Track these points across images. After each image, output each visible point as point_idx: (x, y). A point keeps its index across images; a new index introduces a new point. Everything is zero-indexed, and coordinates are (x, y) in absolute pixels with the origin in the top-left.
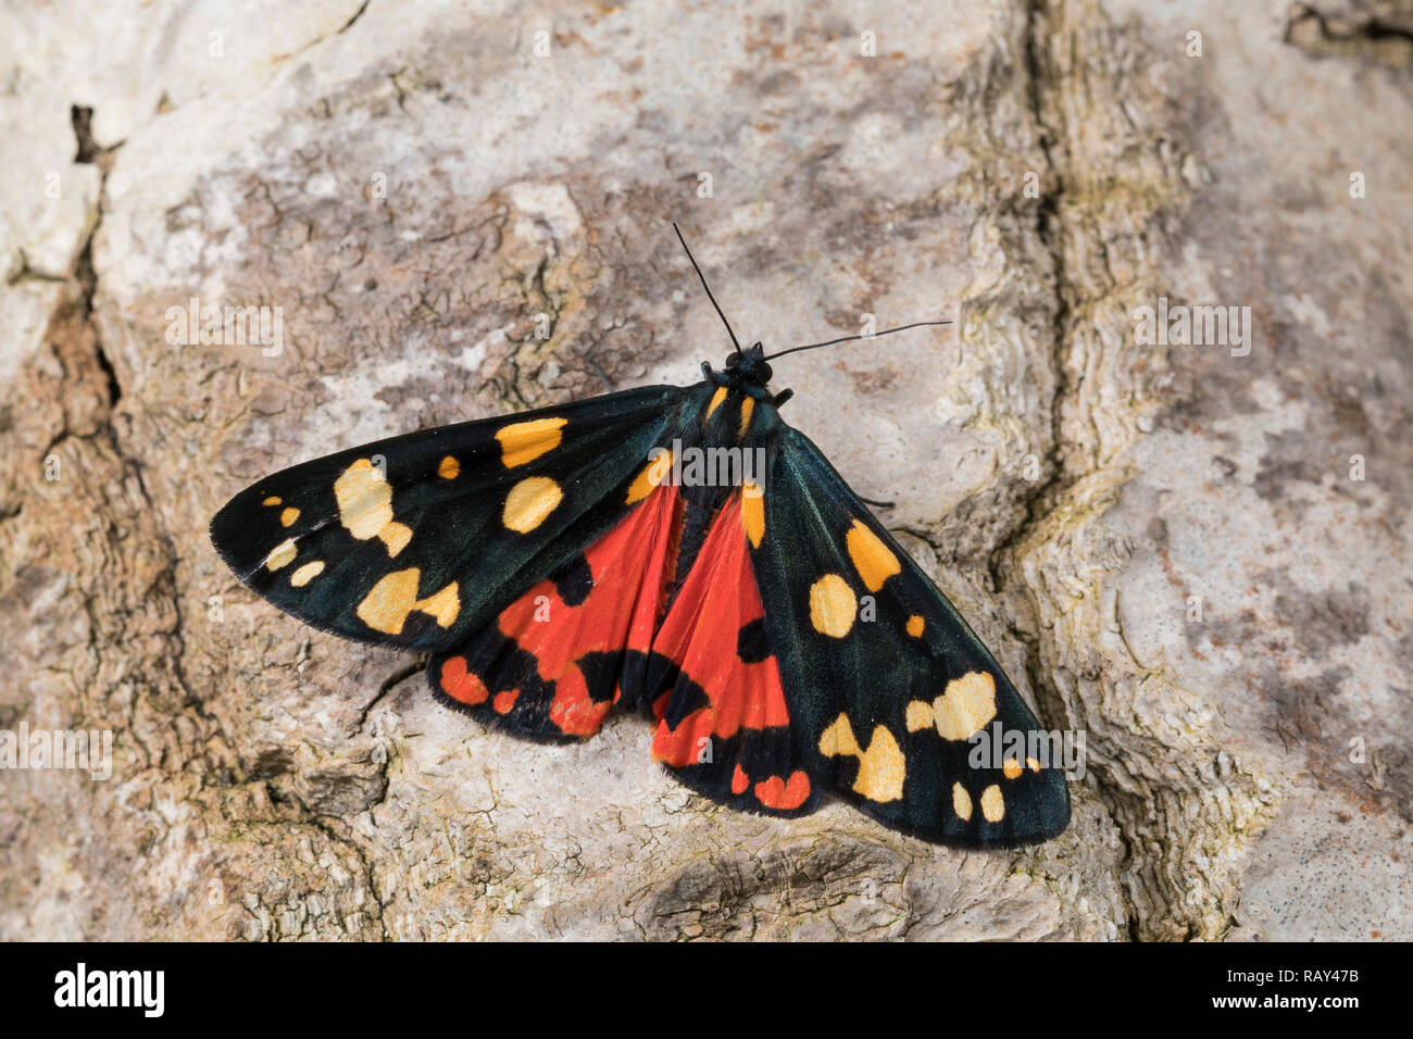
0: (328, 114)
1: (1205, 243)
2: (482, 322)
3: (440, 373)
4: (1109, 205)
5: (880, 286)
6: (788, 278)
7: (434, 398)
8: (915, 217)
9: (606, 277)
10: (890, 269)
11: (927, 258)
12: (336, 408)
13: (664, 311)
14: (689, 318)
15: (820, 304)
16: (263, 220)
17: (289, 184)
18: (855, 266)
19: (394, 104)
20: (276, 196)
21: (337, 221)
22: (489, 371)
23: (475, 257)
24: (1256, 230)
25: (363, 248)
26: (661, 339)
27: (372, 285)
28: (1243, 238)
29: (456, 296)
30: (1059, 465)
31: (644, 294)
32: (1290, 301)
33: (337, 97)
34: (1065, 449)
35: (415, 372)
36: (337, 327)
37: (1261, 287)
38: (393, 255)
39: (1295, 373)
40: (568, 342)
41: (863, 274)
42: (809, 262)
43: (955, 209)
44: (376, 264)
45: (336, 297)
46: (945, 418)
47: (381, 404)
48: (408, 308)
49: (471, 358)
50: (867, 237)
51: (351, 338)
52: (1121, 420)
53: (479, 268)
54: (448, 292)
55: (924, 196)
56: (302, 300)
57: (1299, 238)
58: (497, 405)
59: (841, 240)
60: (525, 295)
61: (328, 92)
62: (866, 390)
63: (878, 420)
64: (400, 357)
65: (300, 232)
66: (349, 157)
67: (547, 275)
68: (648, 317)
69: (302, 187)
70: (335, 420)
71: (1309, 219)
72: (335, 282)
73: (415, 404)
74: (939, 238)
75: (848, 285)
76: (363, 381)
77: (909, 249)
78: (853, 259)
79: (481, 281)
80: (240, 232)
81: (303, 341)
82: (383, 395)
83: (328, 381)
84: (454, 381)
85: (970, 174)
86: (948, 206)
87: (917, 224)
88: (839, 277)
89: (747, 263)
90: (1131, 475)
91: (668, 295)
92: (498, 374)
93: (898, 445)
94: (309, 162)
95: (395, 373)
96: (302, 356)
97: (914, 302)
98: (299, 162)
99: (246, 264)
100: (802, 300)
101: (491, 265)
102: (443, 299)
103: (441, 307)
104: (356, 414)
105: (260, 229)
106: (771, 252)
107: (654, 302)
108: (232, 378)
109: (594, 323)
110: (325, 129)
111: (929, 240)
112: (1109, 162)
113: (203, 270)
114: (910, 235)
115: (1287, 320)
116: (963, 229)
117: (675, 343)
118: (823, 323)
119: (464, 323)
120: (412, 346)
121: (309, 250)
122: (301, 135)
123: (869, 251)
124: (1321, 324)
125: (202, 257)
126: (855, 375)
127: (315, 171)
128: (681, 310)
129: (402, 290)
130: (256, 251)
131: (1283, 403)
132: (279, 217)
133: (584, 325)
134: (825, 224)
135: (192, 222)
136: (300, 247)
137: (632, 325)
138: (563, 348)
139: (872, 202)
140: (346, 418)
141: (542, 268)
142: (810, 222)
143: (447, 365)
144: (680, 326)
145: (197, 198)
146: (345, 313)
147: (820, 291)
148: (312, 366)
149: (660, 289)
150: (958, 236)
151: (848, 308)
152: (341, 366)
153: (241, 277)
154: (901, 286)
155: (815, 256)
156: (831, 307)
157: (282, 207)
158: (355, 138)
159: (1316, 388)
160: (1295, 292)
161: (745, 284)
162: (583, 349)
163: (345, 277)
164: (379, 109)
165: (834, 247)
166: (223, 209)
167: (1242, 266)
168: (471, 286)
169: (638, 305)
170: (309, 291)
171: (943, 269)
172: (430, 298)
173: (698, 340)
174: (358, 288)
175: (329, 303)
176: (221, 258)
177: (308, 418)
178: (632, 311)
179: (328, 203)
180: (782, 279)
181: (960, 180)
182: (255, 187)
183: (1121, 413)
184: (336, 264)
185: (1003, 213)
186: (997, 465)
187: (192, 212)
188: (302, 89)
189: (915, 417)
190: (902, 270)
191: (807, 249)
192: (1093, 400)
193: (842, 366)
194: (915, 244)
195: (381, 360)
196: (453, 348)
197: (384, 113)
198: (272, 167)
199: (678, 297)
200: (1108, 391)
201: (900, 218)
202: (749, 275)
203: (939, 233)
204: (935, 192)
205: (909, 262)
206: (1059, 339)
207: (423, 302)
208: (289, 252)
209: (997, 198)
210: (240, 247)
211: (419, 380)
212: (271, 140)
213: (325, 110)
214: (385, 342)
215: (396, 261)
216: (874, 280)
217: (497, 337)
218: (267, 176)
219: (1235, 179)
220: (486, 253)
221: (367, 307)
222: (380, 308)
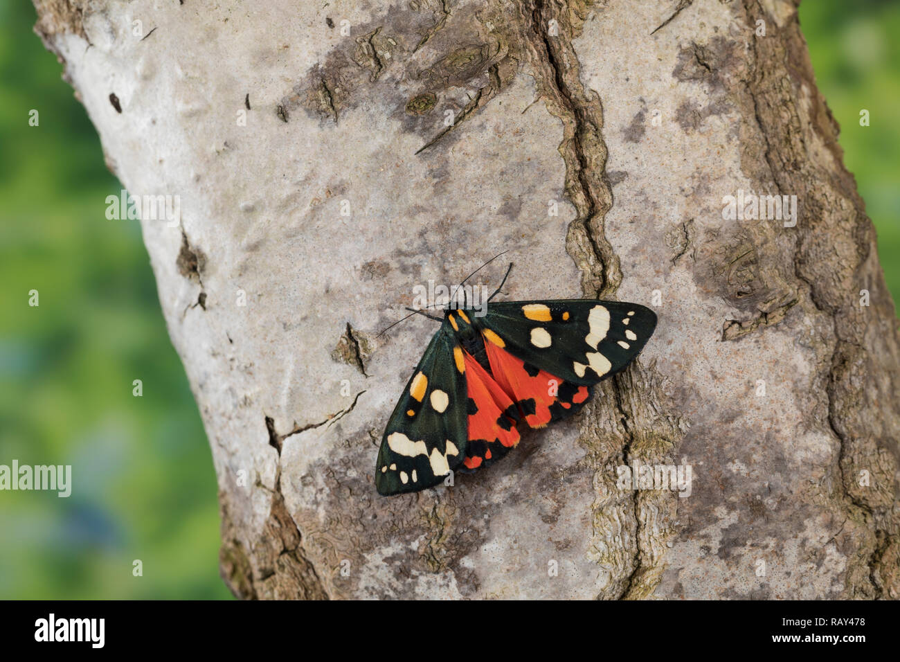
0: (350, 446)
1: (690, 454)
2: (416, 533)
3: (404, 552)
4: (648, 452)
5: (561, 504)
6: (526, 505)
7: (404, 561)
8: (571, 474)
9: (458, 514)
10: (564, 496)
11: (578, 490)
12: (370, 565)
13: (482, 523)
14: (491, 525)
15: (539, 514)
16: (334, 485)
17: (341, 473)
18: (551, 497)
19: (371, 443)
20: (337, 477)
21: (359, 488)
22: (421, 551)
23: (410, 504)
24: (713, 439)
25: (370, 501)
26: (482, 534)
27: (375, 516)
28: (707, 445)
29: (405, 522)
30: (640, 562)
31: (474, 517)
32: (730, 466)
33: (351, 439)
34: (642, 554)
35: (395, 551)
36: (365, 533)
37: (716, 464)
38: (381, 504)
39: (733, 499)
40: (447, 539)
41: (554, 500)
42: (533, 498)
43: (585, 470)
44: (375, 507)
45: (363, 521)
46: (590, 561)
47: (386, 564)
48: (389, 527)
49: (414, 545)
50: (554, 484)
51: (371, 538)
52: (660, 543)
53: (412, 510)
54: (402, 520)
55: (573, 464)
56: (352, 520)
57: (732, 434)
58: (426, 565)
59: (544, 486)
60: (429, 522)
61: (348, 437)
62: (560, 549)
63: (566, 561)
64: (389, 546)
65: (348, 491)
66: (360, 463)
67: (437, 510)
68: (476, 526)
69: (345, 473)
70: (370, 569)
71: (737, 423)
72: (362, 514)
73: (398, 563)
74: (581, 481)
75: (549, 505)
76: (377, 555)
77: (570, 487)
78: (550, 494)
79: (413, 516)
80: (327, 490)
81: (354, 539)
82: (385, 560)
83: (365, 555)
84: (409, 555)
85: (590, 455)
86: (583, 470)
87: (573, 476)
88: (546, 502)
89: (509, 501)
90: (666, 568)
91: (482, 517)
92: (426, 552)
93: (574, 571)
94: (346, 464)
95: (388, 552)
96: (355, 545)
97: (574, 510)
98: (342, 464)
99: (331, 503)
100: (533, 513)
101: (416, 509)
102: (400, 523)
103: (400, 526)
104: (377, 567)
105: (334, 489)
106: (518, 495)
107: (477, 519)
108: (333, 552)
109: (456, 531)
110: (349, 451)
111: (578, 482)
112: (649, 427)
113: (316, 503)
114: (570, 481)
115: (728, 475)
116: (590, 477)
117: (487, 535)
118: (541, 522)
119: (410, 533)
120: (392, 542)
121: (352, 499)
122: (342, 453)
123: (556, 489)
124: (744, 470)
125: (316, 498)
126: (556, 542)
127: (348, 468)
128: (488, 522)
129: (385, 519)
130: (333, 498)
131: (728, 513)
132: (340, 485)
133: (452, 532)
134: (538, 480)
135: (310, 483)
136: (348, 498)
137: (470, 530)
138: (446, 542)
139: (555, 468)
140: (374, 568)
141: (435, 509)
142: (532, 480)
143: (407, 549)
144: (488, 528)
145: (311, 473)
146: (367, 528)
147: (539, 508)
148: (358, 549)
149: (479, 515)
150: (588, 480)
151: (550, 514)
152: (369, 549)
153: (330, 508)
154: (569, 504)
155: (535, 495)
156: (544, 514)
157: (340, 481)
158: (361, 456)
159: (742, 502)
160: (732, 460)
161: (511, 510)
162: (454, 541)
163: (365, 512)
164: (367, 445)
165: (542, 490)
166: (320, 479)
167: (708, 458)
168: (410, 519)
169: (472, 521)
170: (354, 517)
171: (584, 495)
172: (396, 522)
173: (496, 534)
174: (370, 518)
175: (361, 523)
176: (322, 499)
177: (361, 569)
178: (470, 524)
179: (355, 480)
180: (524, 505)
181: (586, 458)
182: (329, 472)
183: (660, 540)
184: (362, 506)
185: (605, 465)
186: (611, 577)
187: (309, 479)
188: (340, 435)
189: (580, 559)
190: (569, 496)
191: (532, 492)
192: (651, 533)
193: (550, 539)
194: (573, 485)
195: (383, 547)
196: (408, 542)
197: (369, 447)
198: (334, 465)
199: (486, 517)
200: (656, 530)
201: (566, 475)
202: (511, 505)
203: (582, 480)
204: (578, 463)
205: (571, 493)
206: (636, 504)
207: (394, 524)
208: (345, 500)
209: (601, 463)
210: (328, 495)
211: (397, 554)
212: (332, 454)
213: (348, 444)
214: (383, 539)
215: (382, 506)
216: (558, 502)
217: (422, 538)
218: (333, 468)
219: (702, 419)
220: (414, 504)
221: (375, 526)
222: (379, 526)
